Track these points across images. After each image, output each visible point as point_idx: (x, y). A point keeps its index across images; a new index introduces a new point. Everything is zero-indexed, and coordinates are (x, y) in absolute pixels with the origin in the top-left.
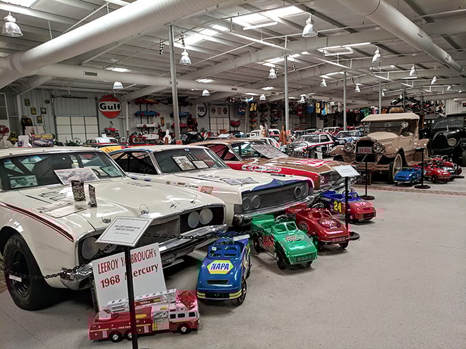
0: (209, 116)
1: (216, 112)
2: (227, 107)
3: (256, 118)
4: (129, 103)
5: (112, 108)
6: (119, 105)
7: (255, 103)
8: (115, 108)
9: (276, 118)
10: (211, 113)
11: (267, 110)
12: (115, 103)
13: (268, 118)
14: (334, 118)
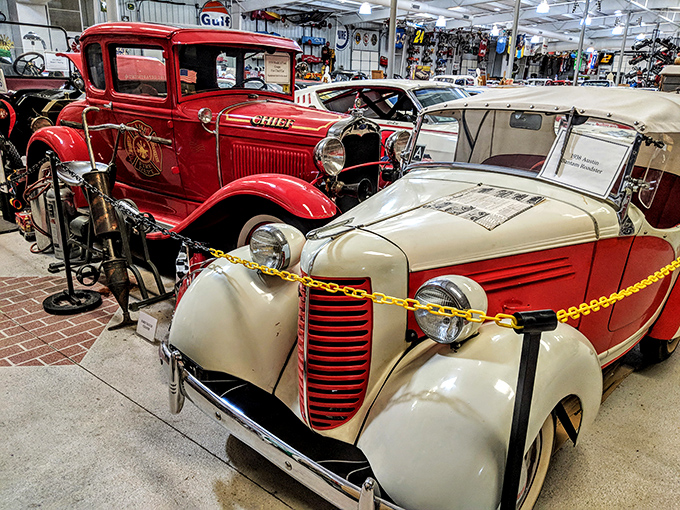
0: (351, 48)
1: (362, 41)
2: (377, 34)
3: (416, 56)
4: (244, 17)
5: (218, 24)
6: (227, 18)
7: (423, 30)
8: (223, 24)
9: (444, 58)
10: (354, 42)
11: (433, 44)
12: (223, 15)
13: (433, 57)
14: (528, 64)
